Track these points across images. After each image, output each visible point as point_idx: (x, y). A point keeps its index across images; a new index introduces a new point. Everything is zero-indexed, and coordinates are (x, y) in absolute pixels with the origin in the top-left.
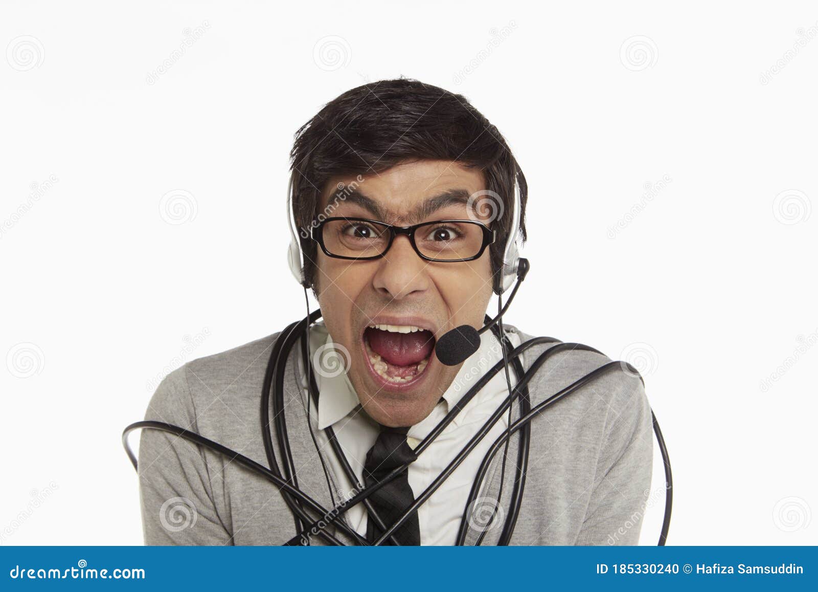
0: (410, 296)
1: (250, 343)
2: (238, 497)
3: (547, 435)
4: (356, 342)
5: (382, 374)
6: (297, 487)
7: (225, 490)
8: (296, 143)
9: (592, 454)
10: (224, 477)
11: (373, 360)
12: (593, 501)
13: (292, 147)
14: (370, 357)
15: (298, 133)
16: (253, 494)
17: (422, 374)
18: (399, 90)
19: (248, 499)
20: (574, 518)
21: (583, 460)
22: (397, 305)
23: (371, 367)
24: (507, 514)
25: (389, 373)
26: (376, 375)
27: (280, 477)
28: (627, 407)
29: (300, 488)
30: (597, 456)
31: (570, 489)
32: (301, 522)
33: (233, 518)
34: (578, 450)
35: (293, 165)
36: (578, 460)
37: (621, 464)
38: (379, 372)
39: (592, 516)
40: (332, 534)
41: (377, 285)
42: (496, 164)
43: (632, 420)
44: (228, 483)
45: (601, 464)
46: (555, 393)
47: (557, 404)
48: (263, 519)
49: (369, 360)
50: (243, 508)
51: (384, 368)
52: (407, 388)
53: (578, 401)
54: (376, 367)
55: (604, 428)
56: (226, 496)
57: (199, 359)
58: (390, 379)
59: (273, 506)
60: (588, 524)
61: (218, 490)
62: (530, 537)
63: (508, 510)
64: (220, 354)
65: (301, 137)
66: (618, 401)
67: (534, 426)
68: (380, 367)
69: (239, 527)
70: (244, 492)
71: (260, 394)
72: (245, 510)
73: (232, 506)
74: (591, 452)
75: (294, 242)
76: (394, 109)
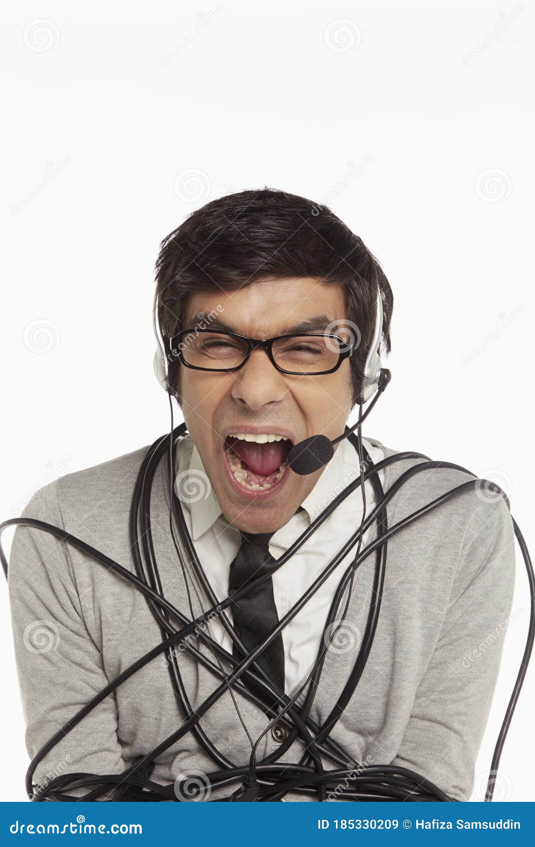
0: (267, 406)
1: (119, 457)
2: (109, 611)
3: (403, 555)
4: (218, 452)
5: (242, 481)
6: (162, 596)
7: (96, 604)
8: (161, 252)
9: (448, 575)
10: (94, 591)
11: (233, 468)
12: (448, 620)
13: (157, 257)
14: (231, 464)
15: (164, 243)
16: (124, 608)
17: (280, 481)
18: (260, 203)
19: (119, 613)
20: (428, 637)
21: (438, 580)
22: (255, 415)
23: (230, 474)
24: (363, 633)
25: (248, 482)
26: (236, 483)
27: (146, 584)
28: (486, 527)
29: (166, 597)
30: (453, 577)
31: (425, 608)
32: (167, 634)
33: (104, 631)
34: (434, 569)
35: (157, 276)
36: (434, 580)
37: (476, 584)
38: (238, 479)
39: (448, 635)
40: (197, 648)
41: (235, 396)
42: (357, 279)
44: (99, 597)
45: (457, 585)
46: (414, 511)
47: (414, 523)
48: (131, 632)
49: (230, 467)
50: (114, 622)
51: (244, 476)
52: (266, 496)
53: (436, 520)
54: (236, 474)
55: (461, 549)
56: (97, 609)
57: (70, 474)
58: (250, 487)
59: (141, 619)
60: (443, 642)
61: (88, 604)
63: (364, 630)
64: (90, 468)
65: (166, 247)
66: (477, 521)
67: (390, 545)
68: (240, 475)
69: (109, 640)
70: (115, 606)
71: (129, 509)
72: (116, 623)
73: (102, 619)
74: (447, 572)
75: (160, 349)
76: (255, 222)
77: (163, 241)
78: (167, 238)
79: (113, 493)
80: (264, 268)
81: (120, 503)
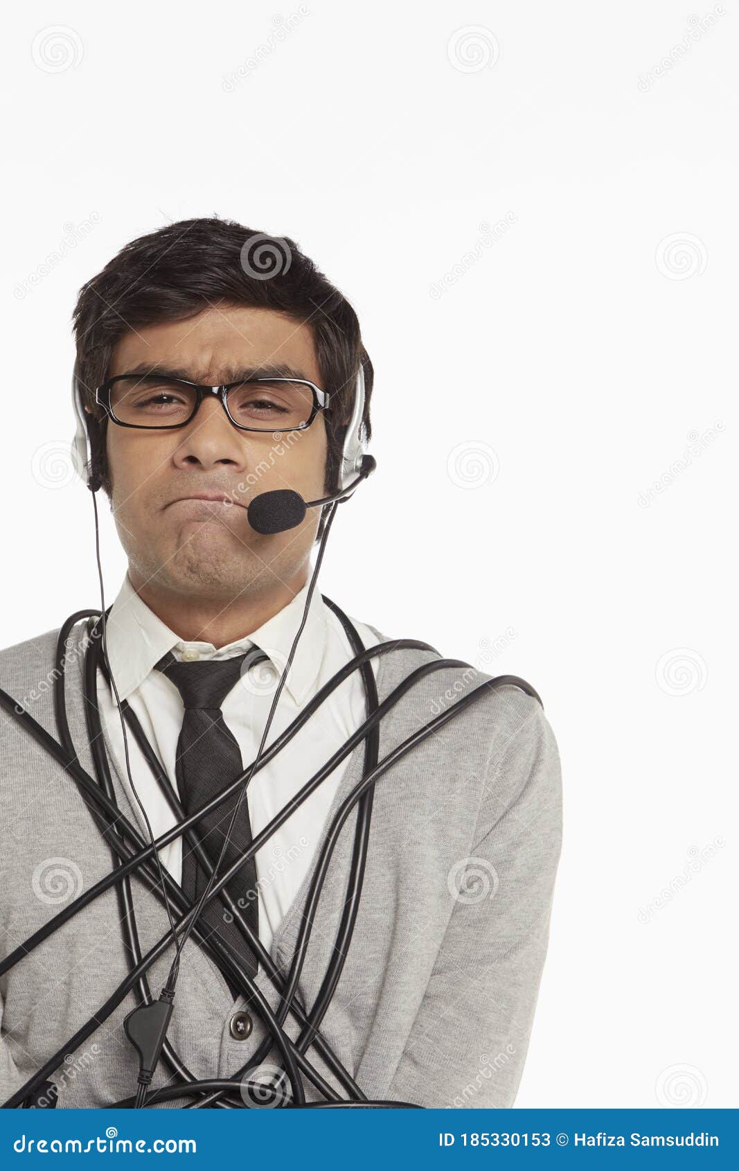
28: (522, 731)
36: (453, 793)
37: (522, 803)
43: (530, 748)
62: (385, 899)
77: (82, 288)
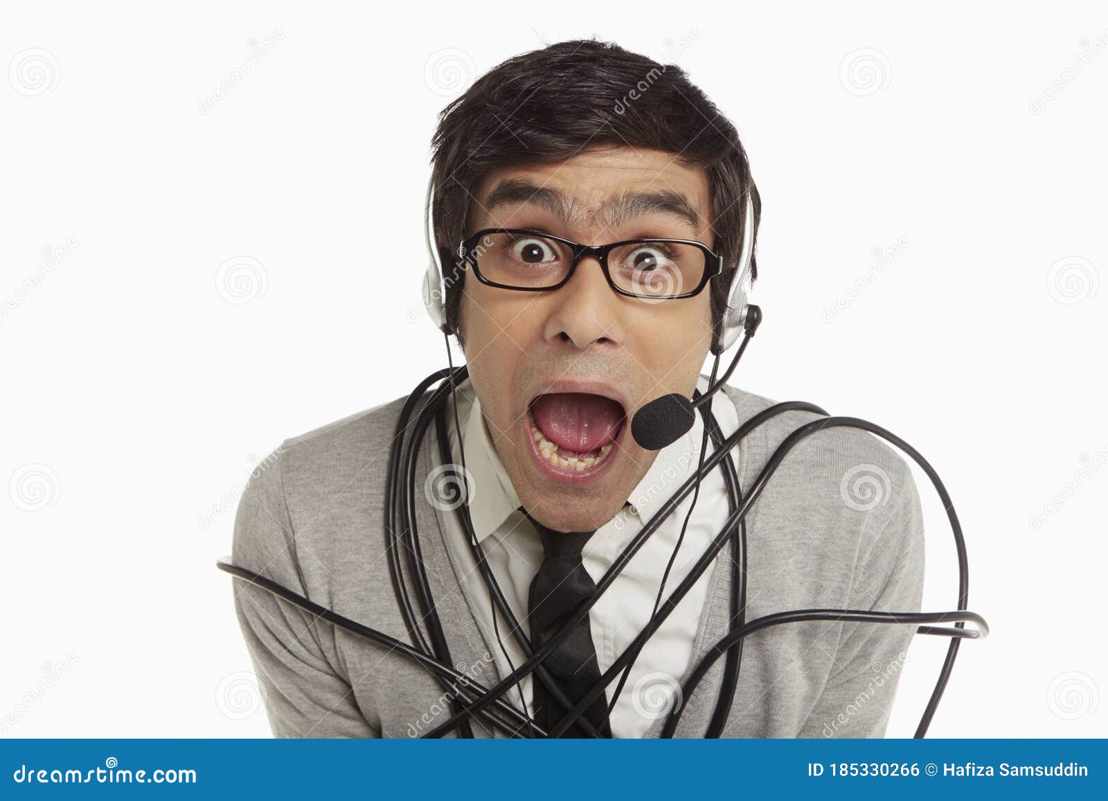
0: (596, 343)
8: (440, 125)
13: (434, 132)
15: (444, 114)
23: (534, 447)
26: (542, 461)
35: (434, 157)
41: (552, 331)
42: (724, 160)
49: (533, 436)
65: (446, 119)
74: (836, 592)
75: (433, 267)
76: (585, 75)
77: (444, 111)
78: (449, 108)
79: (360, 480)
80: (601, 134)
81: (369, 495)
